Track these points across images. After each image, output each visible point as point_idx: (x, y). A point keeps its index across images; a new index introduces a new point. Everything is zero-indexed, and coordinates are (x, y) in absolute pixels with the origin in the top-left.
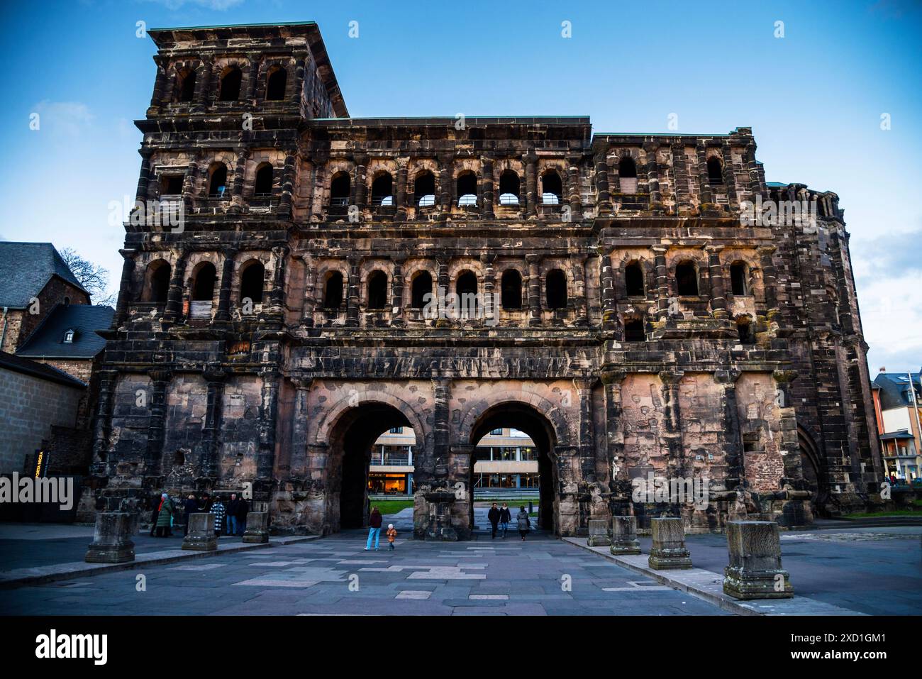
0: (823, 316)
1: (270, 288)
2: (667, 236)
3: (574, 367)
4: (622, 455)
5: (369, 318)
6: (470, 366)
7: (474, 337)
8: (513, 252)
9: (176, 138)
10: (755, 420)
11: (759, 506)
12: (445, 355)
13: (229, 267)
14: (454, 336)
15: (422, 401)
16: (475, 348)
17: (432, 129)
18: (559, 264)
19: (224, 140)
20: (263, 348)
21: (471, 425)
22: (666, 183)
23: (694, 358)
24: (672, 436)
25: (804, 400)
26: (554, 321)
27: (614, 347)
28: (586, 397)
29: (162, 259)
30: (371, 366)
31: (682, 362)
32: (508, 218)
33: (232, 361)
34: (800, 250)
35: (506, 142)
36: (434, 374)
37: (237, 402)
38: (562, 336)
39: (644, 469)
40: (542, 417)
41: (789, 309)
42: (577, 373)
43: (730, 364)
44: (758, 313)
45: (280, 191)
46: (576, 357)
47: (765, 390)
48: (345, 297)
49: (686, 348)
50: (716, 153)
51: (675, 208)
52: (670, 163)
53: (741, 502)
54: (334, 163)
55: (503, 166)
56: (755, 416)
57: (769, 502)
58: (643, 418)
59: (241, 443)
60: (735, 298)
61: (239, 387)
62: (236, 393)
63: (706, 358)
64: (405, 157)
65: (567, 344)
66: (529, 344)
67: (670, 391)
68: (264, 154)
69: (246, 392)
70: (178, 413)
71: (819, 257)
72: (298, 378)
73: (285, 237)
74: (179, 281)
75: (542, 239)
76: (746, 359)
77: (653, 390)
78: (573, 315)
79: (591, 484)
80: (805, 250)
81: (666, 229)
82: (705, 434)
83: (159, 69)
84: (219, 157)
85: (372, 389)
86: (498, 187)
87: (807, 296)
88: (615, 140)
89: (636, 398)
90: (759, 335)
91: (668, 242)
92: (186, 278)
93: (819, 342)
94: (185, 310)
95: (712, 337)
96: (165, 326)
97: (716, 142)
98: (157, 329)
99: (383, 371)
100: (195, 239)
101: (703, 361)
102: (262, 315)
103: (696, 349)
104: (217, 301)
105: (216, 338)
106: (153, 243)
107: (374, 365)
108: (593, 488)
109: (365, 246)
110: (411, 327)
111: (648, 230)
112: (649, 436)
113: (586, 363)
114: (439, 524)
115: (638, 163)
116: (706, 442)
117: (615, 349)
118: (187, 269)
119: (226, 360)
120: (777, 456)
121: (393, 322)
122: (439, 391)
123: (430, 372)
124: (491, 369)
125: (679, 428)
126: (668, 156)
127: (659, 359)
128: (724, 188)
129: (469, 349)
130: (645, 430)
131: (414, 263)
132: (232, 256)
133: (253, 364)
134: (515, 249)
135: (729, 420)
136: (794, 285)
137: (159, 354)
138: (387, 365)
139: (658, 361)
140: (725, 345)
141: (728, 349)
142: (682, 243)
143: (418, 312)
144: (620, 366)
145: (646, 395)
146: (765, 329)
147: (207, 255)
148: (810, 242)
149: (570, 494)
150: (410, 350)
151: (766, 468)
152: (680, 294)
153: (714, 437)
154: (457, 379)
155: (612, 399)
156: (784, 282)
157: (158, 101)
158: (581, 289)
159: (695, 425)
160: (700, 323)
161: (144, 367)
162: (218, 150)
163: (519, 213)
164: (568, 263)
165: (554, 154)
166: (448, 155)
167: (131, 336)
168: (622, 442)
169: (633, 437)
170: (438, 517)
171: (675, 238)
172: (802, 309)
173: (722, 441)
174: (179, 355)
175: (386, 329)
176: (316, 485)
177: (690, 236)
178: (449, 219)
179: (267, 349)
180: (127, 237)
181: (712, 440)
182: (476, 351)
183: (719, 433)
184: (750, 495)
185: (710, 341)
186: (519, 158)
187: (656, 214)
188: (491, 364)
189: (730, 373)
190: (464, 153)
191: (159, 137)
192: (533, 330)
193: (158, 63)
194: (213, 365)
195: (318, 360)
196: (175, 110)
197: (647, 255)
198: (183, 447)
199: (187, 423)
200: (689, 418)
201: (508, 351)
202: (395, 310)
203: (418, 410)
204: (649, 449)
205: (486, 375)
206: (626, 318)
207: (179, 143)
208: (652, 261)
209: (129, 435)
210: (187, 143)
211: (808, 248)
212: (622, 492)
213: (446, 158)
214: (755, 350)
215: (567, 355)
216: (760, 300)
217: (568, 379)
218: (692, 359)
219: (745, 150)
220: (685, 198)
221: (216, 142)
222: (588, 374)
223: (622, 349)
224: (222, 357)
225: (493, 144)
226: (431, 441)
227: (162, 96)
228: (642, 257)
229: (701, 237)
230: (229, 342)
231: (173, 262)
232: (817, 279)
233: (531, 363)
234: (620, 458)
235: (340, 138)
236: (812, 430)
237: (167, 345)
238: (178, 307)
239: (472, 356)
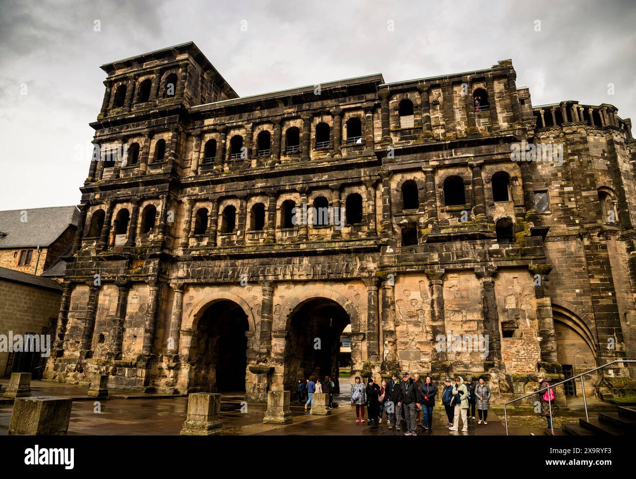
0: (595, 215)
1: (158, 223)
2: (435, 158)
3: (362, 269)
4: (392, 340)
5: (223, 240)
6: (285, 271)
7: (290, 249)
8: (321, 184)
9: (112, 131)
10: (513, 309)
11: (512, 386)
12: (269, 264)
13: (136, 211)
14: (277, 248)
15: (255, 298)
16: (290, 258)
17: (267, 101)
18: (356, 190)
19: (137, 128)
20: (150, 263)
21: (287, 316)
22: (437, 116)
23: (455, 257)
24: (435, 324)
25: (578, 291)
26: (350, 234)
27: (387, 251)
28: (371, 293)
29: (101, 209)
30: (219, 274)
31: (443, 261)
32: (320, 159)
33: (132, 273)
34: (571, 158)
35: (320, 103)
36: (261, 278)
37: (136, 301)
38: (353, 245)
39: (412, 352)
40: (341, 307)
41: (562, 210)
42: (365, 274)
43: (486, 261)
44: (517, 215)
45: (168, 157)
46: (365, 262)
47: (523, 282)
48: (208, 226)
49: (448, 250)
50: (481, 85)
51: (444, 135)
52: (440, 99)
53: (494, 383)
54: (206, 135)
55: (318, 120)
56: (513, 306)
57: (522, 384)
58: (412, 309)
59: (136, 329)
60: (496, 204)
61: (137, 291)
62: (135, 295)
63: (466, 257)
64: (249, 124)
65: (358, 251)
66: (328, 253)
67: (434, 286)
68: (160, 135)
69: (141, 294)
70: (103, 309)
71: (590, 162)
72: (174, 284)
73: (168, 187)
74: (110, 222)
75: (343, 172)
76: (503, 256)
77: (422, 285)
78: (365, 228)
79: (373, 362)
80: (576, 157)
81: (434, 153)
82: (466, 322)
83: (106, 89)
84: (135, 140)
85: (222, 291)
86: (314, 137)
87: (578, 197)
88: (395, 88)
89: (407, 292)
90: (517, 234)
91: (436, 163)
92: (113, 221)
93: (590, 238)
94: (111, 241)
95: (471, 238)
96: (98, 252)
97: (479, 77)
98: (93, 254)
99: (227, 277)
100: (118, 194)
101: (463, 259)
102: (153, 241)
103: (457, 250)
104: (128, 234)
105: (124, 259)
106: (95, 199)
107: (222, 273)
108: (373, 367)
109: (221, 189)
110: (249, 245)
111: (419, 155)
112: (417, 324)
113: (372, 266)
114: (259, 389)
115: (414, 103)
116: (467, 329)
117: (388, 253)
118: (114, 214)
119: (128, 273)
120: (534, 342)
121: (237, 242)
122: (264, 291)
123: (258, 276)
124: (300, 273)
125: (442, 317)
126: (440, 94)
127: (425, 259)
128: (488, 113)
129: (286, 259)
130: (414, 319)
131: (253, 199)
132: (139, 203)
133: (144, 275)
134: (322, 181)
135: (486, 310)
136: (566, 189)
137: (93, 270)
138: (230, 273)
139: (423, 261)
140: (483, 245)
141: (486, 249)
142: (447, 162)
143: (254, 233)
144: (392, 266)
145: (416, 290)
146: (522, 229)
147: (125, 204)
148: (581, 150)
149: (358, 371)
150: (246, 261)
151: (523, 352)
152: (446, 205)
153: (474, 325)
154: (275, 283)
155: (385, 294)
156: (557, 188)
157: (105, 110)
158: (371, 207)
159: (457, 315)
160: (461, 227)
161: (85, 279)
162: (134, 136)
163: (328, 154)
164: (363, 188)
165: (353, 106)
166: (278, 118)
167: (80, 259)
168: (392, 329)
169: (403, 324)
170: (258, 385)
171: (441, 158)
172: (575, 210)
173: (481, 328)
174: (104, 271)
175: (231, 247)
176: (184, 358)
177: (454, 156)
178: (277, 164)
179: (152, 264)
180: (83, 197)
181: (472, 327)
182: (291, 260)
183: (479, 322)
184: (505, 377)
185: (470, 243)
186: (328, 113)
187: (426, 141)
188: (301, 270)
189: (486, 269)
190: (289, 115)
191: (103, 132)
192: (333, 242)
193: (106, 86)
194: (121, 276)
195: (188, 270)
196: (113, 113)
197: (419, 176)
198: (104, 331)
199: (108, 316)
200: (452, 309)
201: (314, 259)
202: (239, 233)
203: (251, 305)
204: (416, 335)
205: (296, 278)
206: (402, 227)
207: (113, 134)
208: (424, 180)
209: (76, 323)
210: (117, 133)
211: (580, 155)
212: (390, 370)
213: (277, 120)
214: (510, 248)
215: (358, 260)
216: (519, 204)
217: (358, 280)
218: (453, 259)
219: (505, 80)
220: (451, 126)
221: (133, 131)
222: (373, 274)
223: (394, 253)
225: (310, 106)
226: (259, 327)
227: (107, 106)
228: (415, 177)
229: (464, 156)
230: (131, 261)
231: (106, 211)
232: (589, 182)
233: (329, 267)
234: (389, 342)
235: (209, 117)
236: (586, 318)
237: (98, 265)
238: (107, 239)
239: (288, 263)
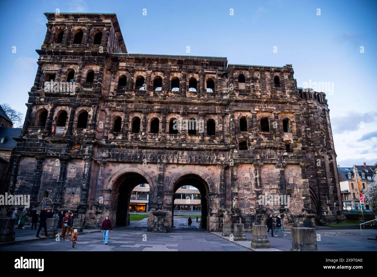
0: (320, 142)
1: (90, 122)
2: (257, 107)
3: (218, 160)
5: (132, 137)
6: (174, 158)
7: (176, 146)
8: (194, 111)
9: (54, 58)
10: (292, 184)
11: (293, 220)
12: (163, 153)
13: (73, 113)
14: (168, 145)
15: (153, 172)
17: (162, 59)
18: (212, 117)
19: (74, 60)
20: (86, 147)
21: (174, 183)
22: (257, 85)
23: (268, 157)
24: (258, 190)
25: (311, 176)
26: (210, 140)
27: (234, 152)
28: (222, 173)
29: (44, 108)
30: (132, 157)
31: (262, 159)
32: (192, 97)
33: (72, 153)
34: (310, 115)
35: (192, 66)
36: (159, 161)
37: (73, 170)
38: (213, 147)
39: (246, 204)
40: (204, 181)
41: (306, 139)
42: (219, 163)
43: (282, 160)
44: (294, 140)
45: (96, 82)
46: (219, 156)
47: (296, 171)
48: (122, 127)
49: (264, 153)
50: (278, 74)
51: (261, 95)
52: (259, 77)
53: (286, 218)
54: (120, 72)
55: (191, 76)
56: (292, 182)
57: (298, 218)
58: (246, 182)
59: (74, 188)
60: (285, 133)
61: (74, 164)
62: (73, 167)
63: (272, 158)
64: (150, 70)
65: (215, 150)
66: (199, 150)
67: (257, 171)
68: (90, 66)
69: (78, 166)
70: (47, 174)
71: (318, 118)
72: (100, 161)
73: (98, 101)
74: (51, 118)
75: (206, 106)
76: (289, 159)
77: (250, 170)
78: (217, 138)
79: (223, 209)
80: (312, 115)
81: (257, 104)
82: (271, 189)
83: (48, 29)
84: (71, 67)
85: (132, 167)
86: (188, 85)
87: (313, 134)
88: (237, 67)
89: (243, 174)
90: (294, 149)
91: (258, 110)
92: (54, 117)
93: (318, 153)
94: (53, 130)
95: (275, 149)
96: (44, 137)
97: (278, 70)
98: (40, 138)
99: (137, 159)
100: (59, 100)
101: (271, 159)
102: (86, 134)
103: (268, 154)
104: (67, 127)
105: (66, 143)
106: (41, 101)
107: (133, 156)
108: (224, 211)
109: (132, 106)
110: (149, 141)
111: (250, 104)
112: (248, 190)
113: (222, 159)
114: (158, 225)
115: (246, 77)
116: (272, 193)
117: (235, 153)
118: (55, 113)
119: (70, 152)
120: (301, 199)
121: (142, 139)
122: (160, 168)
123: (157, 160)
124: (183, 160)
125: (261, 186)
126: (258, 75)
127: (253, 157)
128: (281, 88)
129: (174, 151)
130: (247, 187)
131: (152, 114)
132: (75, 108)
133: (81, 154)
134: (194, 110)
135: (282, 184)
136: (308, 129)
137: (40, 149)
138: (139, 157)
139: (252, 158)
140: (280, 152)
141: (281, 154)
142: (263, 110)
143: (152, 135)
144: (237, 160)
145: (247, 173)
146: (296, 146)
147: (64, 107)
148: (314, 112)
149: (214, 214)
150: (149, 151)
151: (296, 204)
152: (262, 131)
153: (275, 191)
154: (168, 164)
155: (233, 174)
156: (304, 128)
157: (47, 42)
158: (221, 127)
159: (267, 186)
160: (270, 143)
161: (33, 154)
162: (71, 64)
163: (196, 96)
164: (216, 117)
165: (212, 72)
166: (168, 70)
167: (29, 140)
168: (237, 192)
169: (242, 190)
170: (158, 222)
171: (260, 108)
172: (311, 139)
173: (278, 192)
174: (49, 149)
175: (139, 141)
176: (106, 207)
177: (266, 107)
178: (167, 97)
179: (87, 148)
180: (30, 98)
181: (274, 192)
182: (177, 152)
183: (277, 189)
184: (290, 215)
185: (274, 151)
186: (197, 73)
187: (253, 98)
188: (183, 158)
189: (282, 164)
190: (174, 70)
191: (46, 57)
192: (201, 144)
193: (48, 27)
194: (64, 154)
195: (109, 153)
196: (54, 46)
197: (249, 115)
198: (48, 189)
199: (51, 179)
200: (265, 183)
201: (190, 152)
202: (143, 134)
203: (151, 176)
204: (248, 195)
205: (180, 162)
206: (240, 140)
207: (54, 60)
208: (251, 117)
209: (25, 183)
210: (58, 60)
211: (314, 114)
212: (237, 213)
213: (167, 72)
214: (292, 155)
215: (215, 155)
216: (295, 135)
217: (215, 165)
218: (267, 158)
219: (289, 74)
220: (265, 92)
221: (70, 61)
222: (223, 163)
223: (238, 153)
224: (68, 151)
225: (187, 67)
226: (156, 190)
227: (49, 41)
228: (247, 115)
229: (271, 108)
230: (71, 144)
231: (49, 110)
232: (317, 127)
233: (200, 158)
234: (236, 198)
235: (123, 61)
236: (315, 189)
237: (44, 145)
238: (50, 129)
239: (175, 154)
